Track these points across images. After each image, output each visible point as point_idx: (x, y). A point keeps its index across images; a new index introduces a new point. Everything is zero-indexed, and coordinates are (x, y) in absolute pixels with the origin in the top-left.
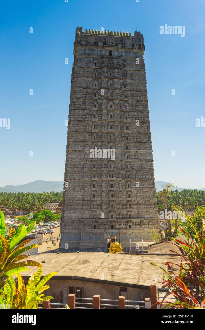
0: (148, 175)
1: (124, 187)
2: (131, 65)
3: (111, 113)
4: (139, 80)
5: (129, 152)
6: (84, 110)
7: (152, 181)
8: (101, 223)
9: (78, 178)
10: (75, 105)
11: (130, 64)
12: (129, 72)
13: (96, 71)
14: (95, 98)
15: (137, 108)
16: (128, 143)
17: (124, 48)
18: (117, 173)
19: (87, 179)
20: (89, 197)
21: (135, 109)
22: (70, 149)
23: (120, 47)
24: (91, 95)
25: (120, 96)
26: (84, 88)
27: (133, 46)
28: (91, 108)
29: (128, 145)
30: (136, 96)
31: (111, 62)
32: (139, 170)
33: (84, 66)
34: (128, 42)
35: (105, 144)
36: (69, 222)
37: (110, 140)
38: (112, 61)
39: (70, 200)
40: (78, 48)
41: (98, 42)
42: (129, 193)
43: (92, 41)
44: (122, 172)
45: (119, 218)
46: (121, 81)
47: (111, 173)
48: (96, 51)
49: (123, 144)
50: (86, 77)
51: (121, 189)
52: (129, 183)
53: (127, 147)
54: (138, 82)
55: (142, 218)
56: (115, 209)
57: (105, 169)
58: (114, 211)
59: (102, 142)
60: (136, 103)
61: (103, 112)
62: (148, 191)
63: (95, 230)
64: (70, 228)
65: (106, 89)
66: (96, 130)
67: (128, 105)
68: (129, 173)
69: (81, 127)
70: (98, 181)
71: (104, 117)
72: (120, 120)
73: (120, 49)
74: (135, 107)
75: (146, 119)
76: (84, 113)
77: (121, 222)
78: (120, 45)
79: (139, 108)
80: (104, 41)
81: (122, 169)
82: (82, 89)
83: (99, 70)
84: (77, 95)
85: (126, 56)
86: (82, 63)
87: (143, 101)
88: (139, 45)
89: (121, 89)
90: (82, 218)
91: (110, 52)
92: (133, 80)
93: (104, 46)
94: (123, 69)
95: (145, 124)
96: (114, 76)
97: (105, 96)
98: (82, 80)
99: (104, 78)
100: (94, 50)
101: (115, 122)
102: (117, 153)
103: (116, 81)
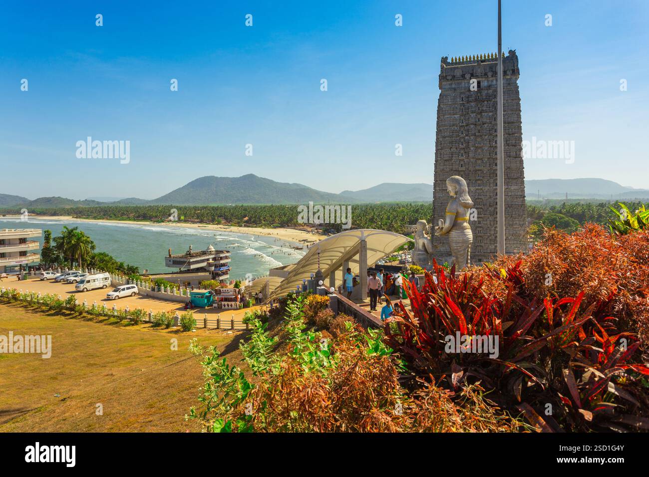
0: (518, 211)
1: (492, 223)
3: (479, 150)
4: (512, 110)
6: (450, 149)
10: (441, 144)
13: (462, 106)
14: (462, 136)
15: (508, 142)
17: (495, 76)
18: (485, 210)
22: (437, 188)
23: (490, 76)
24: (458, 132)
25: (489, 131)
26: (450, 126)
27: (505, 73)
28: (457, 146)
30: (508, 129)
31: (479, 94)
32: (509, 207)
33: (450, 103)
35: (472, 182)
37: (477, 178)
38: (480, 93)
40: (444, 83)
41: (464, 74)
43: (458, 74)
44: (490, 208)
45: (487, 252)
46: (491, 114)
47: (479, 210)
48: (463, 84)
49: (492, 181)
50: (452, 114)
51: (489, 226)
53: (496, 184)
54: (510, 112)
56: (483, 244)
58: (481, 246)
61: (470, 149)
62: (518, 227)
65: (473, 124)
66: (463, 169)
71: (471, 155)
72: (489, 157)
73: (490, 78)
74: (506, 141)
75: (518, 153)
76: (451, 152)
77: (489, 256)
78: (490, 74)
79: (511, 142)
80: (471, 72)
81: (490, 206)
82: (448, 127)
83: (466, 104)
86: (448, 100)
87: (515, 133)
88: (512, 70)
89: (491, 123)
91: (479, 83)
92: (505, 111)
93: (472, 77)
94: (493, 100)
95: (517, 159)
96: (483, 110)
97: (473, 132)
98: (448, 118)
99: (472, 113)
100: (461, 83)
101: (483, 159)
102: (485, 191)
103: (484, 115)
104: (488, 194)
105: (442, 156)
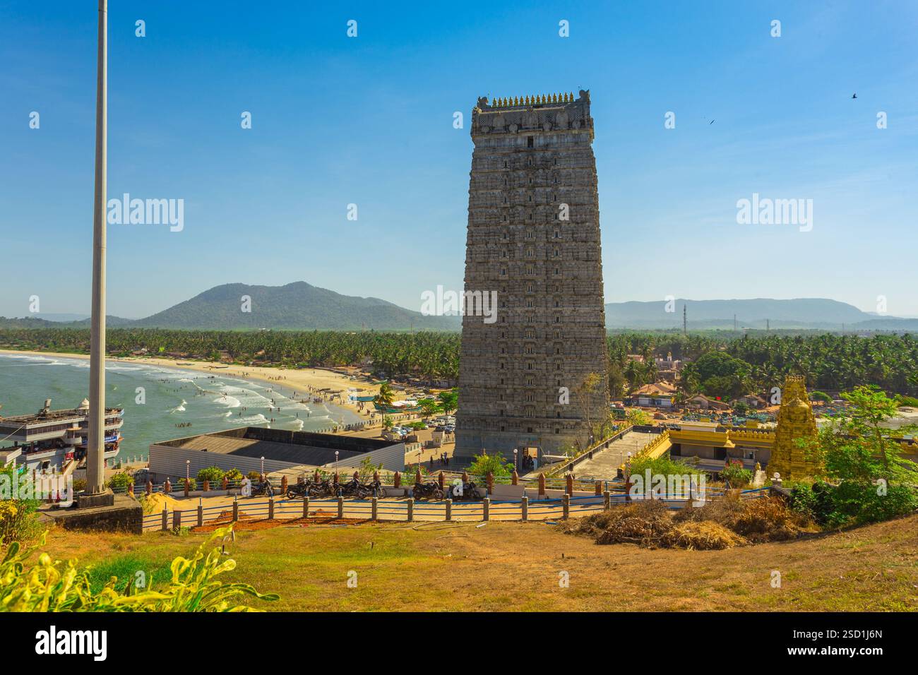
1: (550, 368)
2: (567, 159)
3: (531, 248)
4: (581, 185)
5: (560, 312)
6: (486, 244)
7: (598, 360)
8: (512, 423)
9: (478, 354)
11: (565, 157)
12: (564, 172)
13: (505, 176)
14: (504, 223)
16: (559, 296)
17: (555, 130)
18: (539, 346)
19: (491, 355)
20: (494, 383)
21: (573, 237)
23: (547, 130)
24: (499, 218)
25: (546, 216)
26: (487, 208)
27: (570, 125)
28: (498, 241)
29: (557, 299)
30: (575, 214)
31: (530, 158)
32: (576, 341)
33: (487, 170)
34: (562, 119)
35: (519, 300)
36: (465, 420)
37: (527, 293)
38: (533, 156)
39: (465, 386)
40: (477, 138)
41: (509, 126)
42: (557, 378)
43: (499, 125)
44: (547, 344)
45: (541, 417)
46: (549, 190)
47: (529, 346)
48: (508, 140)
49: (550, 298)
50: (490, 188)
51: (545, 372)
52: (559, 362)
53: (557, 303)
55: (578, 418)
56: (535, 403)
57: (519, 340)
58: (532, 406)
59: (516, 296)
60: (575, 227)
61: (516, 246)
63: (503, 434)
64: (465, 429)
65: (522, 205)
66: (506, 277)
67: (561, 231)
68: (558, 346)
69: (482, 273)
70: (509, 359)
71: (517, 255)
72: (545, 258)
73: (547, 132)
74: (573, 234)
75: (591, 254)
76: (487, 249)
77: (544, 423)
78: (547, 126)
79: (579, 235)
80: (519, 122)
81: (547, 339)
82: (484, 209)
83: (511, 173)
84: (475, 220)
85: (557, 143)
86: (484, 165)
88: (581, 121)
89: (548, 204)
90: (484, 415)
91: (530, 140)
92: (571, 185)
93: (519, 131)
94: (553, 167)
95: (589, 263)
96: (536, 183)
97: (521, 218)
98: (482, 194)
99: (520, 187)
100: (504, 139)
101: (537, 263)
102: (539, 315)
103: (539, 191)
104: (543, 320)
105: (474, 256)
